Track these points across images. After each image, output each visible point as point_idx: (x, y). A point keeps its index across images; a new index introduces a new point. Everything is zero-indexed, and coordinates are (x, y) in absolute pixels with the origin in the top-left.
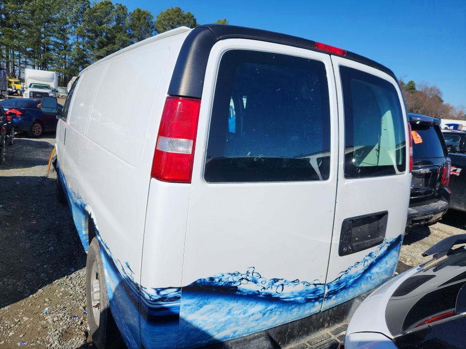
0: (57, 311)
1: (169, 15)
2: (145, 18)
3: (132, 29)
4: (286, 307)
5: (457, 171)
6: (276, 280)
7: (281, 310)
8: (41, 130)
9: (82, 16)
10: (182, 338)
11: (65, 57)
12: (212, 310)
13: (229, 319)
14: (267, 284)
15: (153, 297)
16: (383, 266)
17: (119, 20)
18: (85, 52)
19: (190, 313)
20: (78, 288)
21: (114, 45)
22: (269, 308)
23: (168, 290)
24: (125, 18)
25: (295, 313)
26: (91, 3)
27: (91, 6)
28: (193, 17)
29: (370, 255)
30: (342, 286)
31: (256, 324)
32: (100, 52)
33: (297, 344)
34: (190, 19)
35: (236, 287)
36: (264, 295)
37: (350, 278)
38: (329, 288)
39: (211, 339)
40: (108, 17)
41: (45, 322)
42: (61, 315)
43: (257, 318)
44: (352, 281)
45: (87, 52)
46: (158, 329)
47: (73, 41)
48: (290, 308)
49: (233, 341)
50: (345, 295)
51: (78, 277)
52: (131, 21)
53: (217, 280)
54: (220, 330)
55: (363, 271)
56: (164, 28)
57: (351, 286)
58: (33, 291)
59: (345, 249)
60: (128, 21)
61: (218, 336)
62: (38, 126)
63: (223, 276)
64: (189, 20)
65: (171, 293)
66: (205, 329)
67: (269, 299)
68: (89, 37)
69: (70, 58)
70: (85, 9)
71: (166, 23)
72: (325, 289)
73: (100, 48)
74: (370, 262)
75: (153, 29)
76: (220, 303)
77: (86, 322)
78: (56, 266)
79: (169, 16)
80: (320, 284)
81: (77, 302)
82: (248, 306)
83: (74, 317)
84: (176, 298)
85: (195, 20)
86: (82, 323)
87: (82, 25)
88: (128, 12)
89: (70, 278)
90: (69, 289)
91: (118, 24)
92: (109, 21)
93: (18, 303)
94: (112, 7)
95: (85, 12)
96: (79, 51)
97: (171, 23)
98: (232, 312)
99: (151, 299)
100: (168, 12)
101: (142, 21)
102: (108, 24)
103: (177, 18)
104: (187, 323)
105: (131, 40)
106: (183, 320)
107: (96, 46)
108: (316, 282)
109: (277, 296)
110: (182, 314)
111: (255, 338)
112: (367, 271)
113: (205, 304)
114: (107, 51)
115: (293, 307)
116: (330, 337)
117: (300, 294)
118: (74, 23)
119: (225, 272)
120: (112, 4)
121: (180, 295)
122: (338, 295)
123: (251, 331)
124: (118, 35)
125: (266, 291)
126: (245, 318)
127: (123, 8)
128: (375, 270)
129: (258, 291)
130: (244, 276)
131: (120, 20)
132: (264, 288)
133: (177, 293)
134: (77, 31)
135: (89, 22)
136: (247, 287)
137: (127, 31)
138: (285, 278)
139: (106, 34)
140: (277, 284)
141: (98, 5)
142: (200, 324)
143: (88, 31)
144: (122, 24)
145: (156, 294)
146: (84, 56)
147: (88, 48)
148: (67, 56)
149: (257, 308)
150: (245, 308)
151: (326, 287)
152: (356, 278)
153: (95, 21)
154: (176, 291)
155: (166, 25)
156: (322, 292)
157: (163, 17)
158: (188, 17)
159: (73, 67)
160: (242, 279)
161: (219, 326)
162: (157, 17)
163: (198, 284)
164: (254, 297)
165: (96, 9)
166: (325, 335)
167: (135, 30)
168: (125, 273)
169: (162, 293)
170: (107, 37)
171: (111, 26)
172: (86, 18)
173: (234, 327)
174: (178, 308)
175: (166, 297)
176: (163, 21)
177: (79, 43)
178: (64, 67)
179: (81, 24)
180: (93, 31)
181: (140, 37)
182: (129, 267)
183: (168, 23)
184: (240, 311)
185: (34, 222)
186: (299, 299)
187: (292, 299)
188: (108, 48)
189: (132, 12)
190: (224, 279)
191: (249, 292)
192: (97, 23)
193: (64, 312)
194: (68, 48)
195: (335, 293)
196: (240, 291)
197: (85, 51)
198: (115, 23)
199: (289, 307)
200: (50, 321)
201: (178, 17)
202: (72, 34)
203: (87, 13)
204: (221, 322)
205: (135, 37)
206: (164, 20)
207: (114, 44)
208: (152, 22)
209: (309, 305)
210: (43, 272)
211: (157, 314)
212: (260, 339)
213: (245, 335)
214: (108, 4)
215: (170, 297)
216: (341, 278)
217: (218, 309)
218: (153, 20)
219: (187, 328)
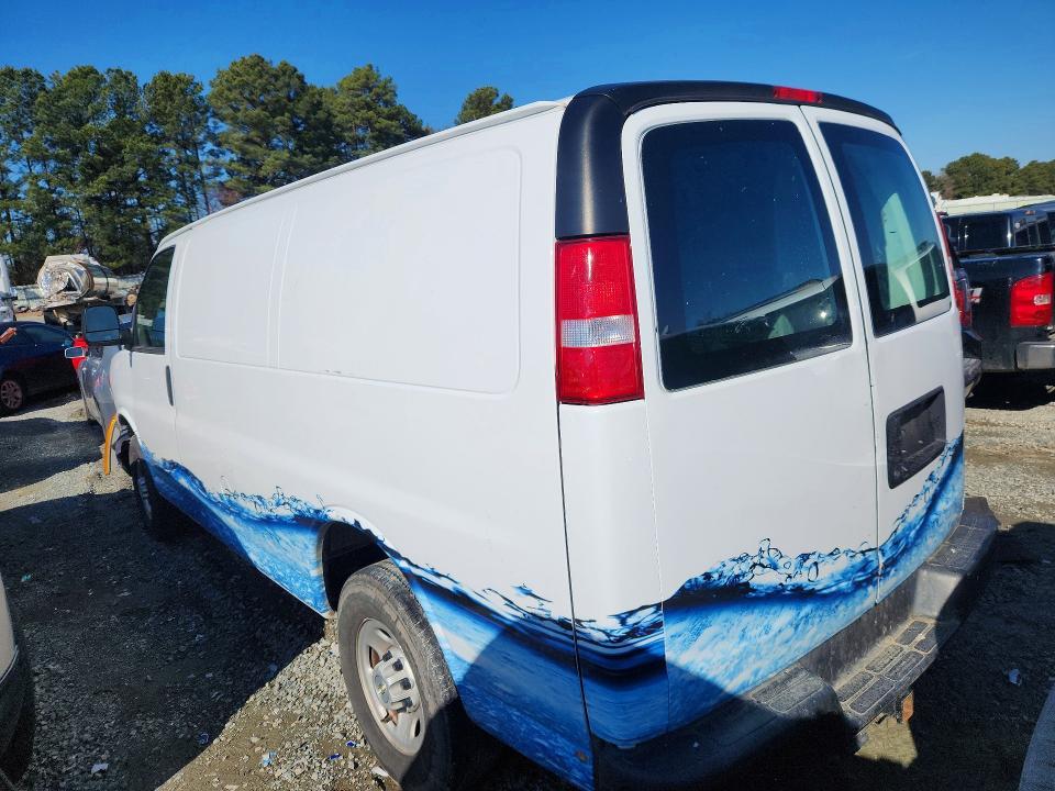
0: (290, 756)
1: (238, 75)
2: (183, 91)
3: (157, 122)
4: (826, 607)
5: (974, 295)
6: (805, 557)
7: (820, 613)
8: (19, 395)
9: (31, 112)
10: (676, 702)
11: (8, 214)
12: (715, 637)
13: (745, 648)
14: (793, 567)
15: (614, 633)
16: (950, 496)
17: (121, 106)
18: (54, 195)
19: (682, 650)
20: (307, 701)
21: (121, 166)
22: (803, 614)
23: (640, 613)
24: (136, 99)
25: (841, 615)
26: (46, 77)
27: (49, 86)
28: (296, 70)
29: (931, 478)
30: (902, 544)
31: (786, 650)
32: (92, 187)
33: (851, 676)
34: (290, 77)
35: (747, 584)
36: (791, 590)
37: (910, 528)
38: (883, 555)
39: (722, 695)
40: (95, 104)
41: (277, 782)
42: (305, 760)
43: (785, 638)
44: (913, 533)
45: (60, 194)
46: (632, 696)
47: (21, 176)
48: (833, 606)
49: (757, 690)
50: (908, 564)
51: (293, 679)
52: (149, 104)
53: (716, 576)
54: (734, 673)
55: (925, 511)
56: (232, 107)
57: (914, 544)
58: (215, 732)
59: (896, 474)
60: (144, 105)
61: (731, 686)
62: (11, 385)
63: (724, 566)
64: (287, 80)
65: (646, 617)
66: (710, 676)
67: (800, 595)
68: (57, 158)
69: (20, 216)
70: (34, 96)
71: (235, 94)
72: (877, 559)
73: (89, 179)
74: (932, 491)
75: (208, 114)
76: (726, 621)
77: (364, 760)
78: (231, 669)
79: (239, 79)
80: (870, 550)
81: (321, 727)
82: (770, 617)
83: (333, 757)
84: (656, 626)
85: (301, 78)
86: (356, 765)
87: (34, 132)
88: (141, 85)
89: (277, 686)
90: (290, 706)
91: (121, 116)
92: (98, 113)
93: (196, 761)
94: (100, 80)
95: (36, 102)
96: (39, 194)
97: (246, 94)
98: (748, 634)
99: (612, 638)
100: (234, 68)
101: (178, 99)
102: (98, 119)
103: (259, 81)
104: (681, 671)
105: (159, 148)
106: (673, 666)
107: (79, 177)
108: (864, 548)
109: (811, 588)
110: (670, 656)
111: (789, 677)
112: (931, 508)
113: (704, 626)
114: (109, 183)
115: (837, 603)
116: (902, 649)
117: (845, 576)
118: (15, 132)
119: (726, 559)
120: (97, 73)
121: (662, 618)
122: (898, 566)
123: (780, 665)
124: (128, 142)
125: (794, 581)
126: (769, 640)
127: (126, 78)
128: (942, 506)
129: (781, 584)
130: (756, 560)
131: (124, 106)
132: (790, 577)
133: (655, 615)
134: (24, 148)
135: (50, 123)
136: (764, 579)
137: (147, 128)
138: (819, 551)
139: (97, 143)
140: (808, 563)
141: (64, 81)
142: (702, 669)
143: (53, 145)
144: (131, 113)
145: (619, 626)
146: (54, 205)
147: (61, 186)
148: (13, 213)
149: (784, 616)
150: (765, 623)
151: (880, 554)
152: (918, 527)
153: (65, 119)
154: (655, 612)
155: (235, 100)
156: (874, 565)
157: (224, 83)
158: (284, 73)
159: (31, 235)
160: (754, 565)
161: (733, 665)
162: (212, 84)
163: (688, 590)
164: (777, 597)
165: (60, 91)
166: (892, 650)
167: (164, 123)
168: (518, 609)
169: (631, 621)
170: (100, 151)
171: (104, 123)
172: (41, 115)
173: (754, 662)
174: (661, 644)
175: (638, 628)
176: (226, 92)
177: (36, 177)
178: (9, 239)
179: (30, 132)
180: (65, 143)
181: (180, 137)
182: (529, 593)
183: (241, 94)
184: (760, 629)
185: (126, 594)
186: (843, 585)
187: (834, 589)
188: (109, 176)
189: (150, 82)
190: (727, 573)
191: (768, 588)
192: (70, 122)
193: (306, 753)
194: (10, 194)
195: (892, 563)
196: (754, 590)
197: (53, 191)
198: (113, 115)
199: (830, 604)
200: (287, 777)
201: (261, 77)
202: (15, 158)
203: (41, 104)
204: (734, 657)
205: (169, 140)
206: (229, 90)
207: (122, 163)
208: (201, 98)
209: (860, 593)
210: (211, 689)
211: (626, 665)
212: (801, 676)
213: (771, 676)
214: (87, 74)
215: (645, 625)
216: (899, 532)
217: (725, 633)
218: (203, 94)
219: (683, 680)
